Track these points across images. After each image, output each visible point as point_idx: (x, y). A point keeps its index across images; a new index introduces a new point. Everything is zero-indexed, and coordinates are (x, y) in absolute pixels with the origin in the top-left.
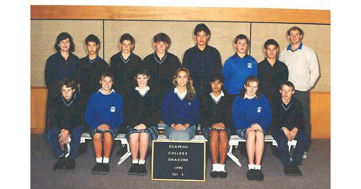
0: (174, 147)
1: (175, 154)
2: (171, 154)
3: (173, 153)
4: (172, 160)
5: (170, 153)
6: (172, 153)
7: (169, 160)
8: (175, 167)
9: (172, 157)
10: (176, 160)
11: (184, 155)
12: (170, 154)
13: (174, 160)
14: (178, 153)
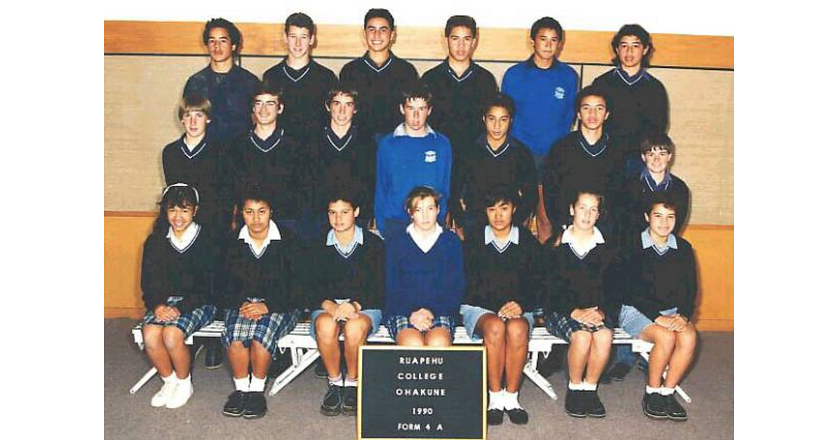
0: (412, 361)
1: (414, 378)
2: (405, 379)
3: (409, 376)
4: (407, 392)
5: (401, 376)
6: (406, 376)
7: (399, 392)
8: (414, 409)
9: (405, 384)
10: (416, 392)
11: (435, 380)
12: (402, 378)
13: (412, 392)
14: (420, 375)
